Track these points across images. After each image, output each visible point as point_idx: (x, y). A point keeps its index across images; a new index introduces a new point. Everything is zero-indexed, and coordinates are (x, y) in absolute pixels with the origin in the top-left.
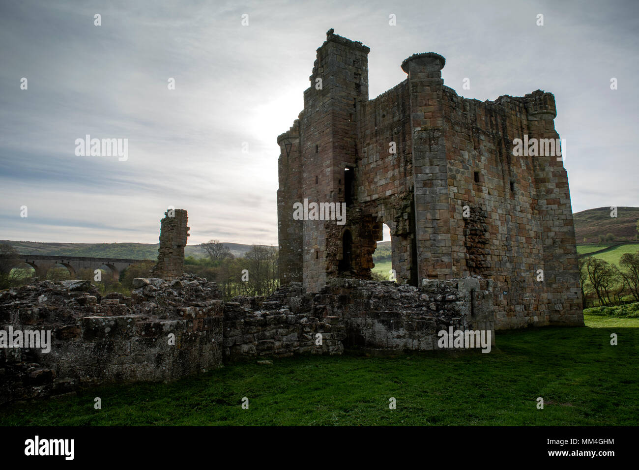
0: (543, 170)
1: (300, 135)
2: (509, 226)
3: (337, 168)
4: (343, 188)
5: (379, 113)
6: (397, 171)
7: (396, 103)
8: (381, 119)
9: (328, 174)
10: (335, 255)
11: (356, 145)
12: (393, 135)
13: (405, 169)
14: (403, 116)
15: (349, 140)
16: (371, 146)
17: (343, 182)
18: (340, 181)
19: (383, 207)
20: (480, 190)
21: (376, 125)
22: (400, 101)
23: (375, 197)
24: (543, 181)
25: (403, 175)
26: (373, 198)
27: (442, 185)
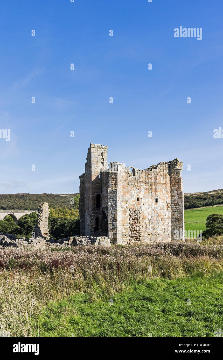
0: (174, 192)
2: (152, 215)
3: (93, 196)
4: (96, 202)
9: (91, 197)
10: (93, 225)
11: (101, 186)
15: (98, 184)
17: (96, 200)
18: (94, 200)
20: (139, 204)
23: (105, 206)
24: (174, 196)
27: (116, 207)
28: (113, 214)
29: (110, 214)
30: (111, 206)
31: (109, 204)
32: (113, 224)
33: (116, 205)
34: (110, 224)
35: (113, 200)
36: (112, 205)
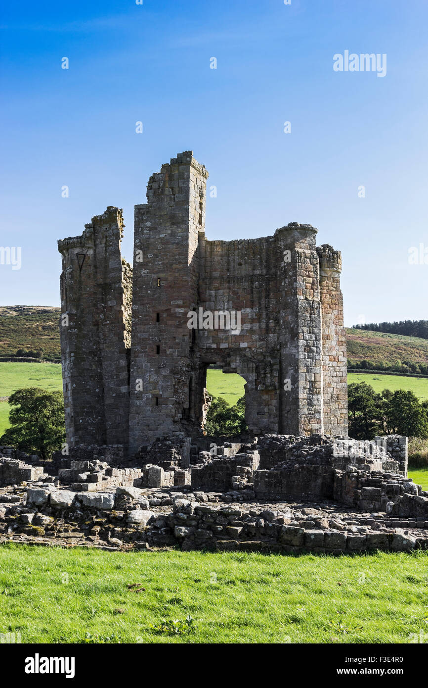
1: (95, 245)
5: (234, 260)
6: (256, 326)
7: (259, 256)
8: (238, 267)
9: (179, 315)
11: (198, 284)
12: (253, 288)
13: (267, 326)
14: (267, 272)
15: (195, 279)
16: (221, 292)
19: (238, 359)
21: (228, 270)
22: (264, 255)
23: (223, 346)
25: (264, 332)
26: (221, 347)
27: (317, 352)
28: (311, 372)
29: (302, 370)
30: (305, 349)
31: (302, 343)
32: (310, 400)
33: (317, 347)
34: (304, 399)
35: (310, 333)
36: (308, 346)
